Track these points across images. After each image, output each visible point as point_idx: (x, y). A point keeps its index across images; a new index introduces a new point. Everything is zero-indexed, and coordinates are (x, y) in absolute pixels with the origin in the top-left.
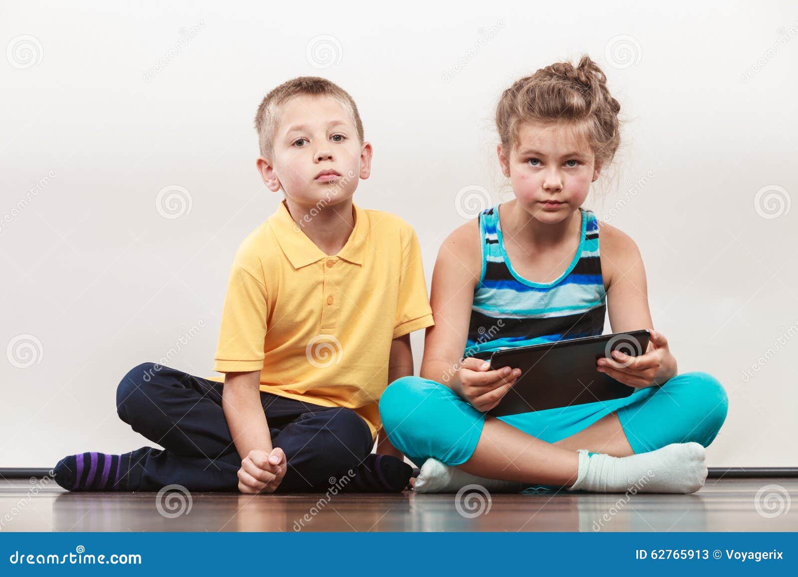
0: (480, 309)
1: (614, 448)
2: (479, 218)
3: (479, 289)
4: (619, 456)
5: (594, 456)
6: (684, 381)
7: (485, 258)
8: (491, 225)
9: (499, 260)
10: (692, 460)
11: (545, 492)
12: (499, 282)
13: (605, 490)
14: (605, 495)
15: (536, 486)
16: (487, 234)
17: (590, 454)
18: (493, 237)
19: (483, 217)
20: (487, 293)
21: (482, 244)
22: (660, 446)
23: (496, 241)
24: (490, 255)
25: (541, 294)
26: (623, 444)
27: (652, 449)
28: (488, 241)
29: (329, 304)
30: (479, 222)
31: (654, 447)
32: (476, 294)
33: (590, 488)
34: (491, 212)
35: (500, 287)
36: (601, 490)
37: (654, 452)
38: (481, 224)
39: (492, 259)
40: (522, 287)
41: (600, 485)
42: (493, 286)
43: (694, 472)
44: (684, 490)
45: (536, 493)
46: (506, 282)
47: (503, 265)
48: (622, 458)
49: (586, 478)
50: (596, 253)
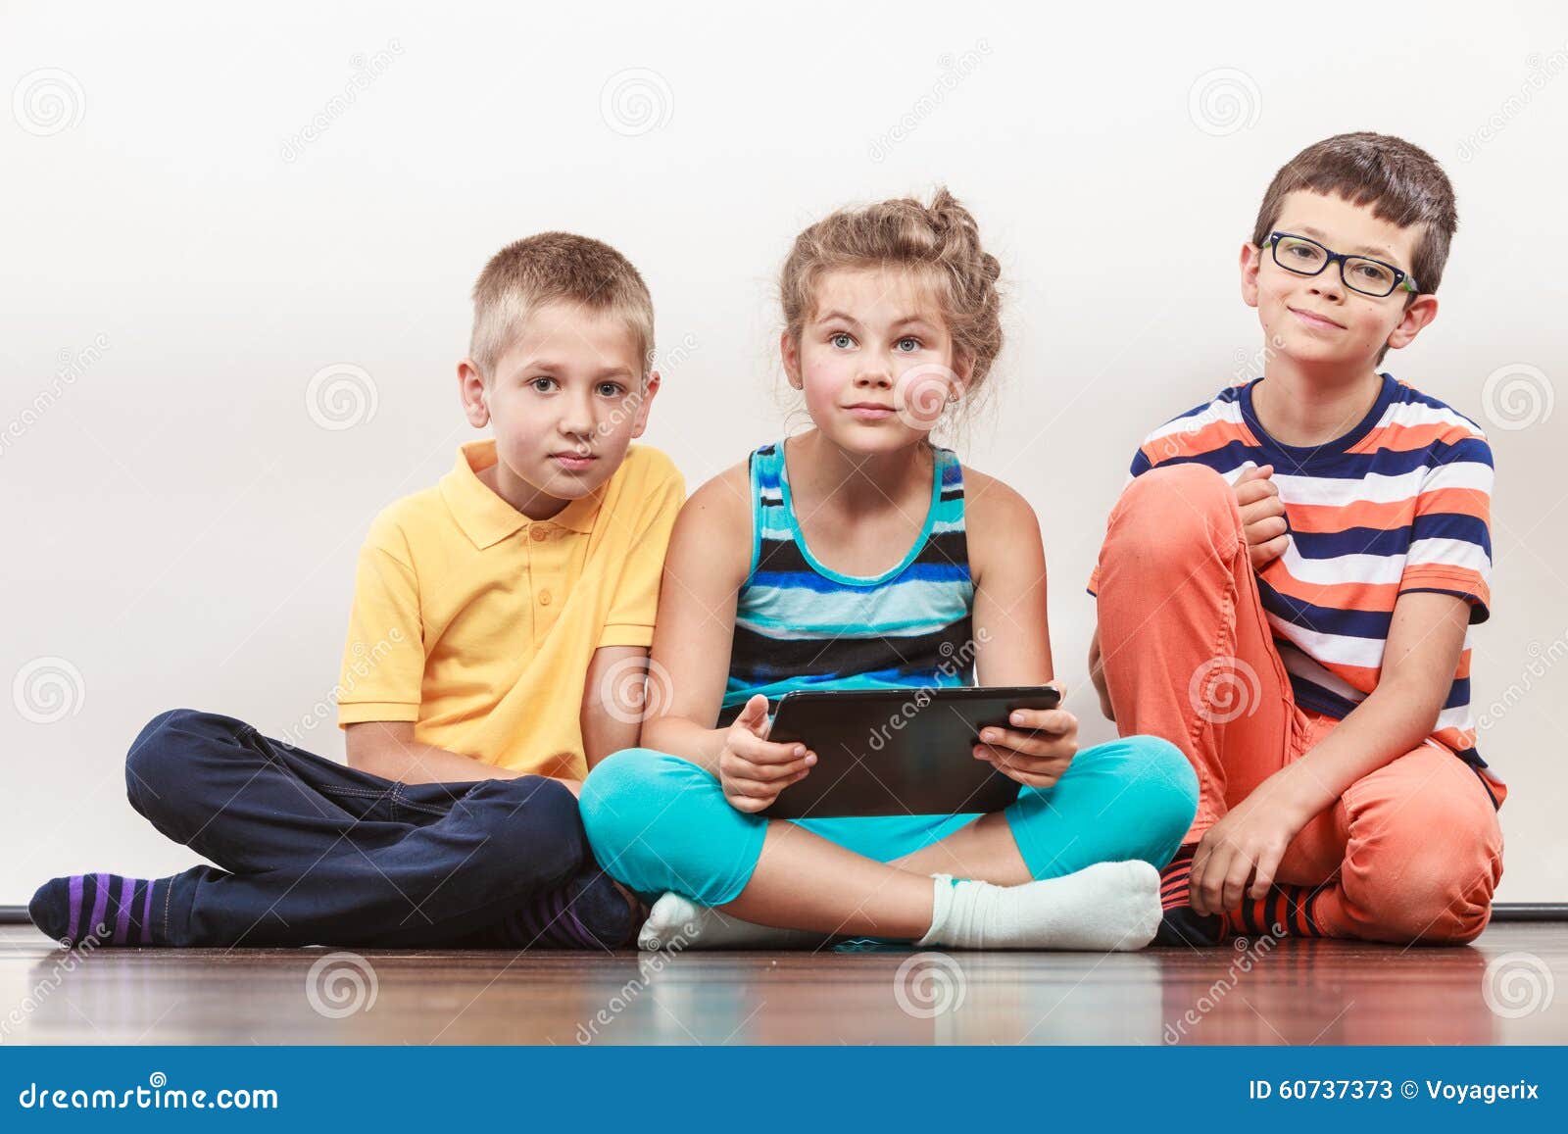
0: (751, 624)
1: (998, 870)
2: (750, 461)
3: (748, 588)
4: (1005, 885)
5: (961, 885)
6: (1122, 754)
7: (759, 533)
8: (769, 472)
9: (785, 535)
10: (1135, 891)
11: (873, 947)
12: (785, 576)
13: (980, 946)
14: (980, 954)
15: (857, 938)
16: (763, 488)
17: (954, 882)
18: (774, 494)
19: (757, 458)
20: (765, 595)
21: (754, 507)
22: (1079, 867)
23: (779, 502)
24: (768, 527)
25: (860, 596)
26: (1014, 864)
27: (1066, 873)
28: (765, 502)
29: (544, 605)
30: (750, 467)
31: (1067, 867)
32: (744, 598)
33: (953, 942)
34: (770, 451)
35: (787, 585)
36: (974, 945)
37: (1067, 877)
38: (752, 470)
39: (771, 534)
40: (825, 584)
41: (971, 936)
42: (774, 583)
43: (1138, 912)
44: (1119, 945)
45: (857, 950)
46: (797, 576)
47: (791, 544)
48: (1010, 889)
49: (946, 925)
50: (959, 526)
